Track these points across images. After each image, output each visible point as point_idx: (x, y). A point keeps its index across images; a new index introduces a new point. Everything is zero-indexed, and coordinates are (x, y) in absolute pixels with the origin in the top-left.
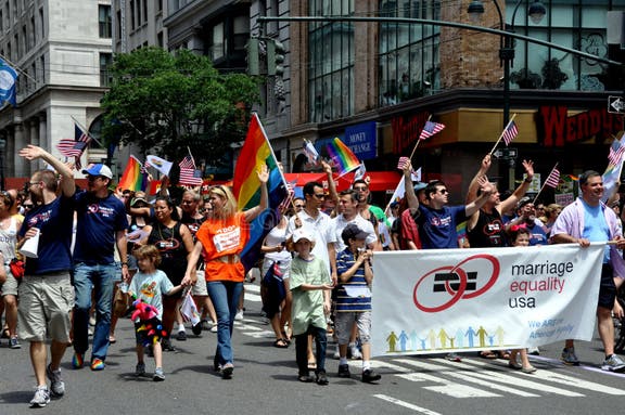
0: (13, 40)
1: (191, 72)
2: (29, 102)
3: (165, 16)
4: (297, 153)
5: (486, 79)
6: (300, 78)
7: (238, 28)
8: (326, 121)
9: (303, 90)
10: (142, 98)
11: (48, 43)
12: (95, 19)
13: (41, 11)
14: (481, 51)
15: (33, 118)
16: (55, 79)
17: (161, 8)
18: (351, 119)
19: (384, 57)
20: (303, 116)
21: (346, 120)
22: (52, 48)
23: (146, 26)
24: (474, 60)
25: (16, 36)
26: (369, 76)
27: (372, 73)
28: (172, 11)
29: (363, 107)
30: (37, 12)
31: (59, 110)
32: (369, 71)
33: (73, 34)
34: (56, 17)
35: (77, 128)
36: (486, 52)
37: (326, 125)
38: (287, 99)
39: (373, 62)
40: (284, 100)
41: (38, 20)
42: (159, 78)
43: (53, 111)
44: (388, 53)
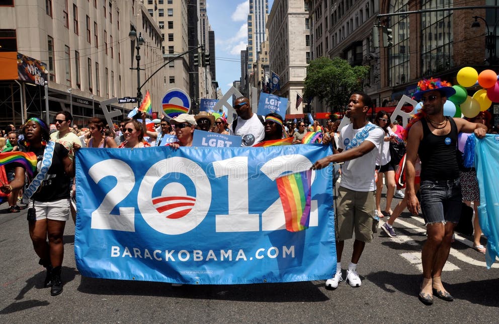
0: (278, 67)
1: (339, 66)
2: (283, 88)
3: (329, 50)
4: (384, 99)
5: (477, 60)
6: (385, 68)
7: (358, 51)
8: (396, 85)
9: (386, 73)
10: (319, 78)
11: (289, 67)
12: (305, 57)
13: (287, 57)
14: (475, 48)
15: (284, 93)
16: (292, 79)
17: (327, 48)
18: (409, 83)
19: (424, 55)
20: (386, 84)
21: (406, 84)
22: (290, 68)
23: (322, 55)
24: (471, 52)
25: (280, 66)
26: (417, 64)
27: (418, 63)
28: (332, 48)
29: (414, 78)
30: (286, 57)
31: (293, 90)
32: (417, 62)
33: (297, 63)
34: (292, 58)
35: (298, 95)
36: (477, 48)
37: (397, 86)
38: (379, 78)
39: (419, 57)
40: (377, 78)
41: (286, 60)
42: (327, 69)
43: (291, 90)
44: (426, 53)
